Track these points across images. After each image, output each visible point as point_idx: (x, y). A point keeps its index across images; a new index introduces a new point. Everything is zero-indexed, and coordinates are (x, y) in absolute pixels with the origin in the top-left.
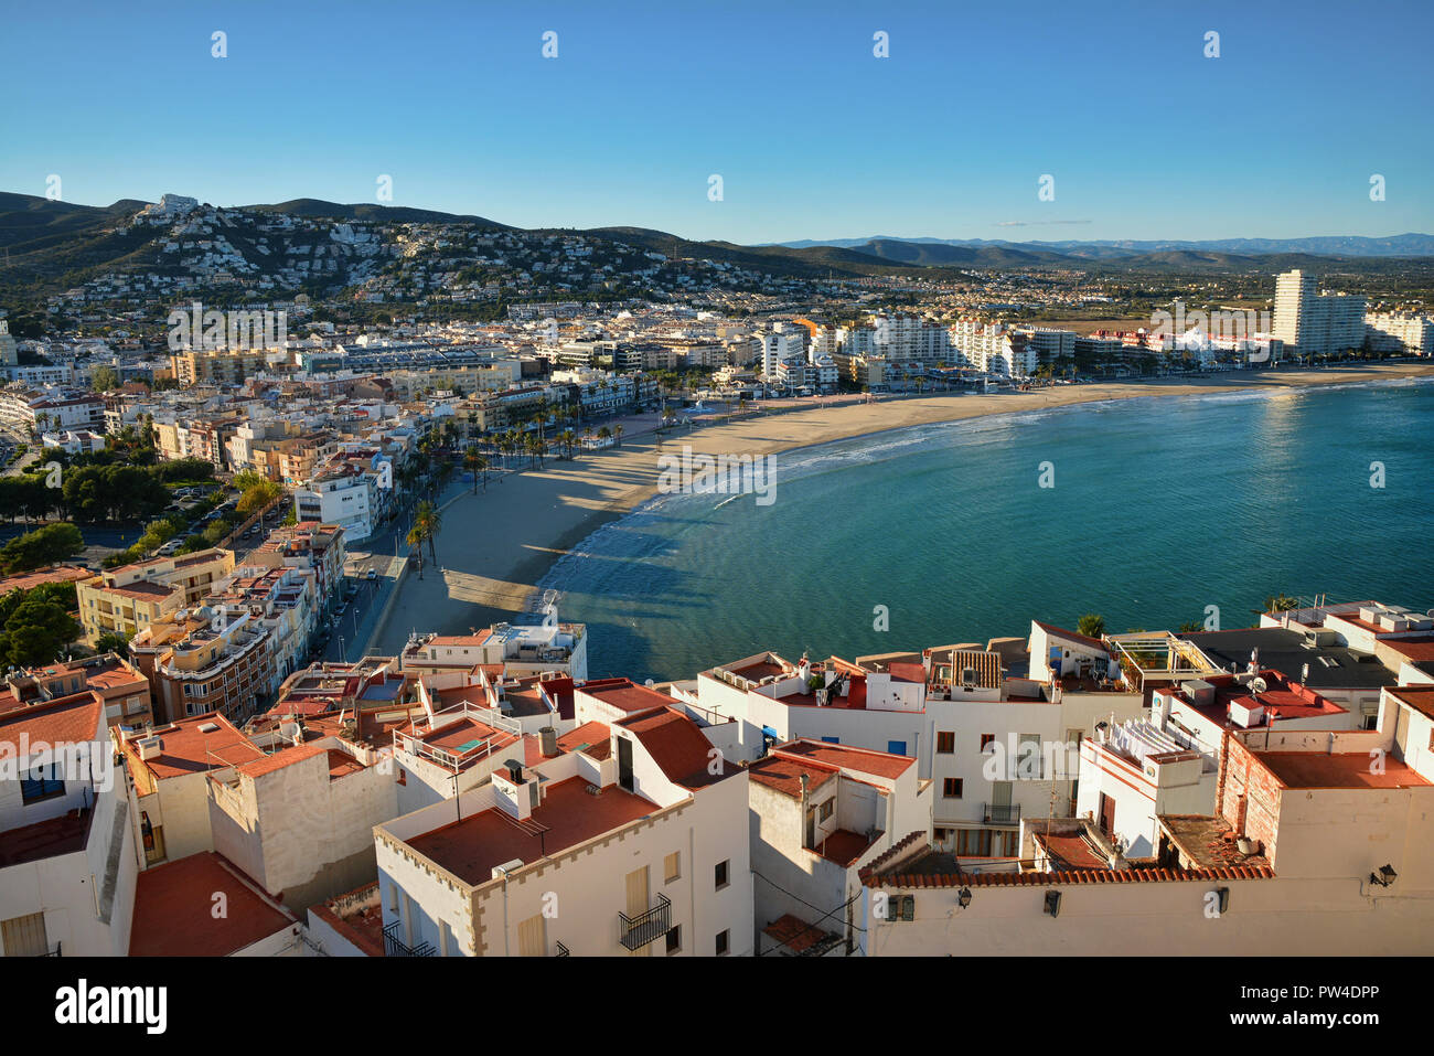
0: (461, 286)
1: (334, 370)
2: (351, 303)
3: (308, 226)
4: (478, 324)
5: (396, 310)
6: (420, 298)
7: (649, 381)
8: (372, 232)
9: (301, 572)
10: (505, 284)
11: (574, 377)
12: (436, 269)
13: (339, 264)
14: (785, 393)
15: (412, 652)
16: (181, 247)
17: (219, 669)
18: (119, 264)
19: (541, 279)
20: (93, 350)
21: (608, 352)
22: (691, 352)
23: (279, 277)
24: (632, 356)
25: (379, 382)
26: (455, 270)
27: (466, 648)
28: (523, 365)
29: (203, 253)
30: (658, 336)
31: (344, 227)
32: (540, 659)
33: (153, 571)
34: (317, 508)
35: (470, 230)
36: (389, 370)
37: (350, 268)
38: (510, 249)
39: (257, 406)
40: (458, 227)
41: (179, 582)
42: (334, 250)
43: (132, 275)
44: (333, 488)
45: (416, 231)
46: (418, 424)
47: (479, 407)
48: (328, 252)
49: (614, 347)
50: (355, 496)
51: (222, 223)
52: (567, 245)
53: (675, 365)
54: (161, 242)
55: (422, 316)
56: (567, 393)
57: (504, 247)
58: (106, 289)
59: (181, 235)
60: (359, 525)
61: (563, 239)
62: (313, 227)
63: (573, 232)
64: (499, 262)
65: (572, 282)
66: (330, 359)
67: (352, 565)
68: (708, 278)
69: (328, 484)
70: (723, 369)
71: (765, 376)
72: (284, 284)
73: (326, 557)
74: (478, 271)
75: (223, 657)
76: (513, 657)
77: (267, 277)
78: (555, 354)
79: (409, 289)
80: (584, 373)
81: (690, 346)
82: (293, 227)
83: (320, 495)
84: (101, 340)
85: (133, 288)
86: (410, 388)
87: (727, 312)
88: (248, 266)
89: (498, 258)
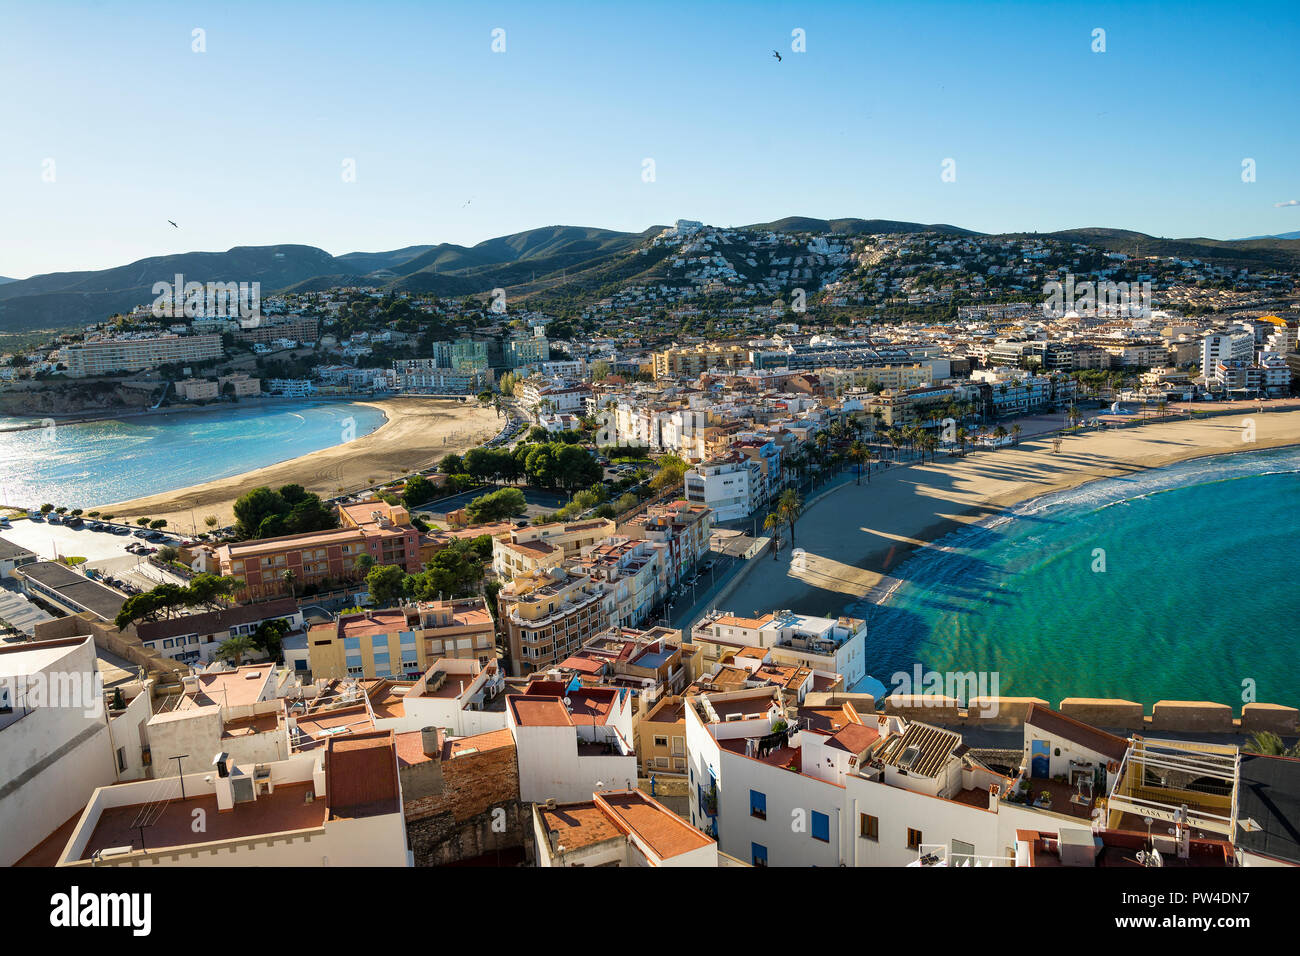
0: (917, 290)
1: (773, 366)
2: (819, 307)
3: (790, 240)
4: (923, 324)
5: (857, 312)
6: (879, 301)
7: (1066, 381)
8: (844, 244)
9: (656, 545)
10: (959, 287)
11: (990, 377)
12: (897, 274)
13: (814, 272)
14: (1219, 395)
15: (703, 628)
16: (686, 262)
17: (550, 621)
18: (639, 278)
19: (994, 282)
20: (602, 348)
21: (1037, 352)
22: (1126, 352)
23: (761, 285)
24: (1060, 356)
25: (808, 378)
26: (914, 275)
27: (745, 630)
28: (953, 364)
29: (702, 266)
30: (1099, 336)
31: (820, 240)
32: (810, 649)
33: (547, 533)
34: (701, 489)
35: (931, 238)
36: (820, 368)
37: (822, 276)
38: (968, 254)
39: (697, 397)
40: (919, 236)
41: (560, 545)
42: (811, 261)
43: (647, 286)
44: (717, 473)
45: (882, 241)
46: (823, 418)
47: (888, 404)
48: (805, 262)
49: (1044, 348)
50: (736, 481)
51: (720, 241)
52: (1025, 248)
53: (1108, 365)
54: (672, 259)
55: (878, 317)
56: (978, 392)
57: (962, 253)
58: (628, 298)
59: (687, 252)
60: (739, 506)
61: (1021, 243)
62: (793, 241)
63: (1035, 236)
64: (956, 267)
65: (1025, 284)
66: (778, 357)
67: (721, 541)
68: (1170, 275)
69: (713, 468)
70: (1152, 370)
71: (1204, 378)
72: (765, 291)
73: (685, 533)
74: (934, 276)
75: (558, 611)
76: (785, 644)
77: (752, 286)
78: (987, 353)
79: (870, 294)
80: (1002, 372)
81: (1126, 346)
82: (778, 242)
83: (704, 478)
84: (612, 340)
85: (647, 298)
86: (836, 384)
87: (1186, 310)
88: (737, 276)
89: (955, 262)
